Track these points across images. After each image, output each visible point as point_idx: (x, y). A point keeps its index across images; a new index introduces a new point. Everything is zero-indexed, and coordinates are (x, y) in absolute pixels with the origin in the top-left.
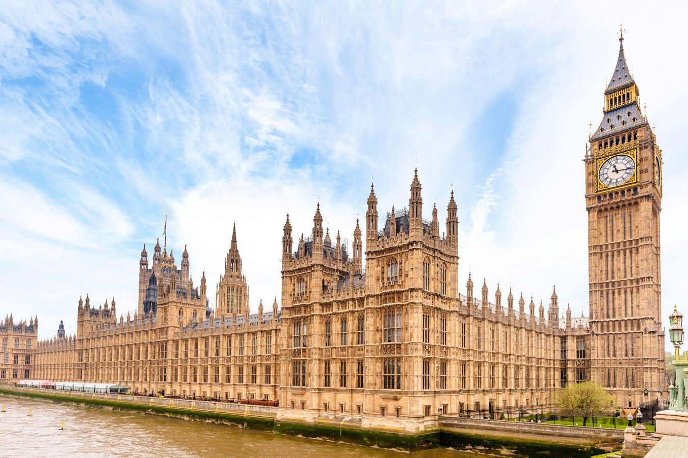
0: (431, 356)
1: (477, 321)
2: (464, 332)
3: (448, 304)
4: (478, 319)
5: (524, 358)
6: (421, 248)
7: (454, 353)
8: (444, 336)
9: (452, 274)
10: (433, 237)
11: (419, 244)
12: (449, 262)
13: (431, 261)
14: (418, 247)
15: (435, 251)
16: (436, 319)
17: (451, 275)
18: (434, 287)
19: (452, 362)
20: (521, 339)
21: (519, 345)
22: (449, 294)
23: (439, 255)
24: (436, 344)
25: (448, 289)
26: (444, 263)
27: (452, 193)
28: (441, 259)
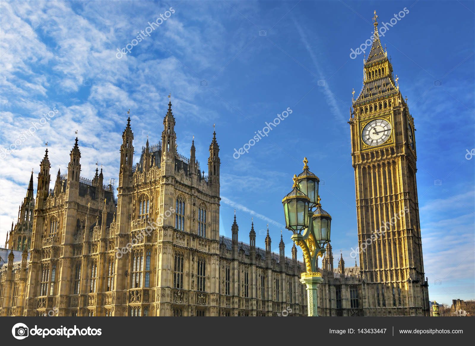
0: (185, 303)
1: (244, 266)
2: (228, 278)
3: (207, 247)
4: (245, 264)
5: (297, 307)
6: (173, 183)
7: (213, 300)
8: (202, 280)
9: (213, 215)
10: (190, 174)
11: (170, 179)
12: (209, 203)
13: (187, 200)
14: (170, 182)
15: (191, 190)
16: (191, 262)
17: (211, 216)
18: (190, 227)
19: (211, 310)
20: (295, 287)
21: (293, 294)
22: (209, 236)
23: (196, 194)
24: (190, 289)
25: (209, 230)
26: (203, 203)
27: (215, 134)
28: (199, 198)
